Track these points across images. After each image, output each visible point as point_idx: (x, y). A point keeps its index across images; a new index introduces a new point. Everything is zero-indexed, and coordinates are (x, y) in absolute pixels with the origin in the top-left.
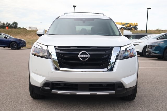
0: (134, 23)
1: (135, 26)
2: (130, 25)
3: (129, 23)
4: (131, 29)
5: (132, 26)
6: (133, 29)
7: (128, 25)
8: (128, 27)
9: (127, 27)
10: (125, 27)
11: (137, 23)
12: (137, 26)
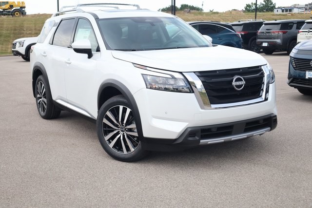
0: (19, 2)
1: (21, 7)
2: (11, 7)
3: (7, 2)
4: (14, 14)
5: (14, 8)
6: (17, 14)
7: (7, 6)
8: (6, 9)
9: (4, 10)
10: (2, 10)
11: (23, 3)
12: (24, 7)
